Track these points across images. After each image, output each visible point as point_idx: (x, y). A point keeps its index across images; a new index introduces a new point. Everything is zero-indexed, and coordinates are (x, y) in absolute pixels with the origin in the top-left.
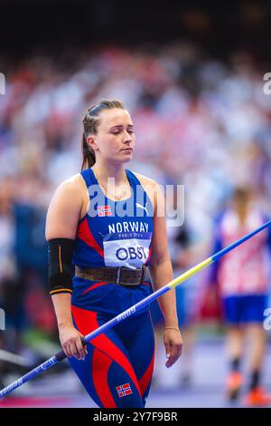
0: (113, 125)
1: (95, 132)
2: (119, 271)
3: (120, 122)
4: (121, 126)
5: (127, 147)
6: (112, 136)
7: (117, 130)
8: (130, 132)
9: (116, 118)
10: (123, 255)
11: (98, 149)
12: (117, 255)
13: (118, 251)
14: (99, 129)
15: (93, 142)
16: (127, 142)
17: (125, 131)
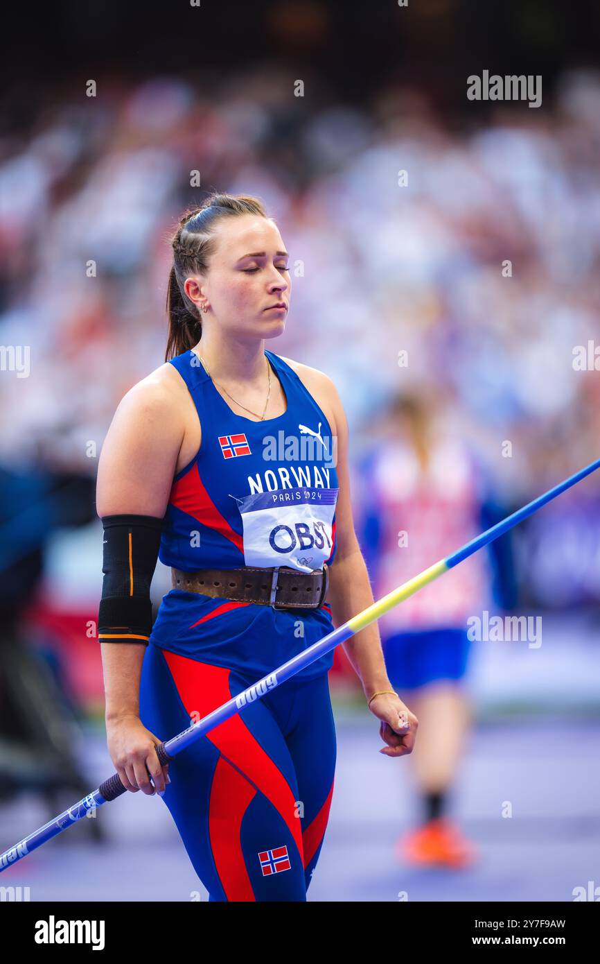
0: (243, 252)
1: (203, 268)
2: (275, 576)
3: (259, 246)
4: (262, 254)
5: (276, 302)
6: (241, 278)
7: (254, 264)
8: (281, 269)
9: (249, 238)
10: (284, 540)
11: (209, 308)
12: (272, 542)
13: (273, 533)
14: (212, 260)
15: (197, 291)
16: (277, 291)
17: (271, 266)
